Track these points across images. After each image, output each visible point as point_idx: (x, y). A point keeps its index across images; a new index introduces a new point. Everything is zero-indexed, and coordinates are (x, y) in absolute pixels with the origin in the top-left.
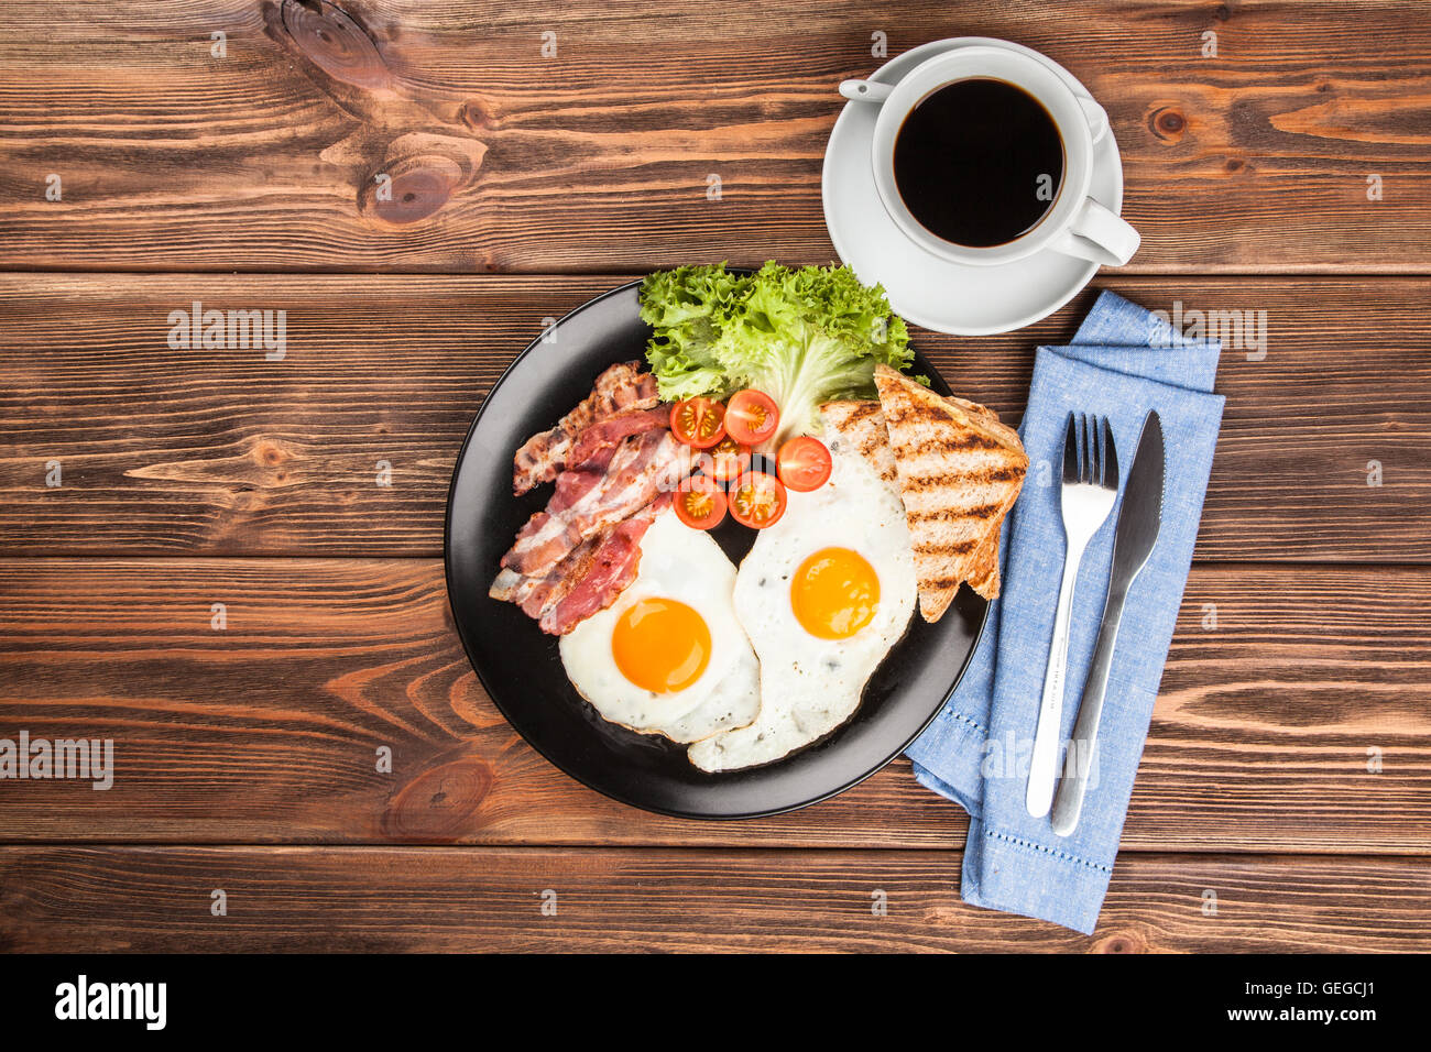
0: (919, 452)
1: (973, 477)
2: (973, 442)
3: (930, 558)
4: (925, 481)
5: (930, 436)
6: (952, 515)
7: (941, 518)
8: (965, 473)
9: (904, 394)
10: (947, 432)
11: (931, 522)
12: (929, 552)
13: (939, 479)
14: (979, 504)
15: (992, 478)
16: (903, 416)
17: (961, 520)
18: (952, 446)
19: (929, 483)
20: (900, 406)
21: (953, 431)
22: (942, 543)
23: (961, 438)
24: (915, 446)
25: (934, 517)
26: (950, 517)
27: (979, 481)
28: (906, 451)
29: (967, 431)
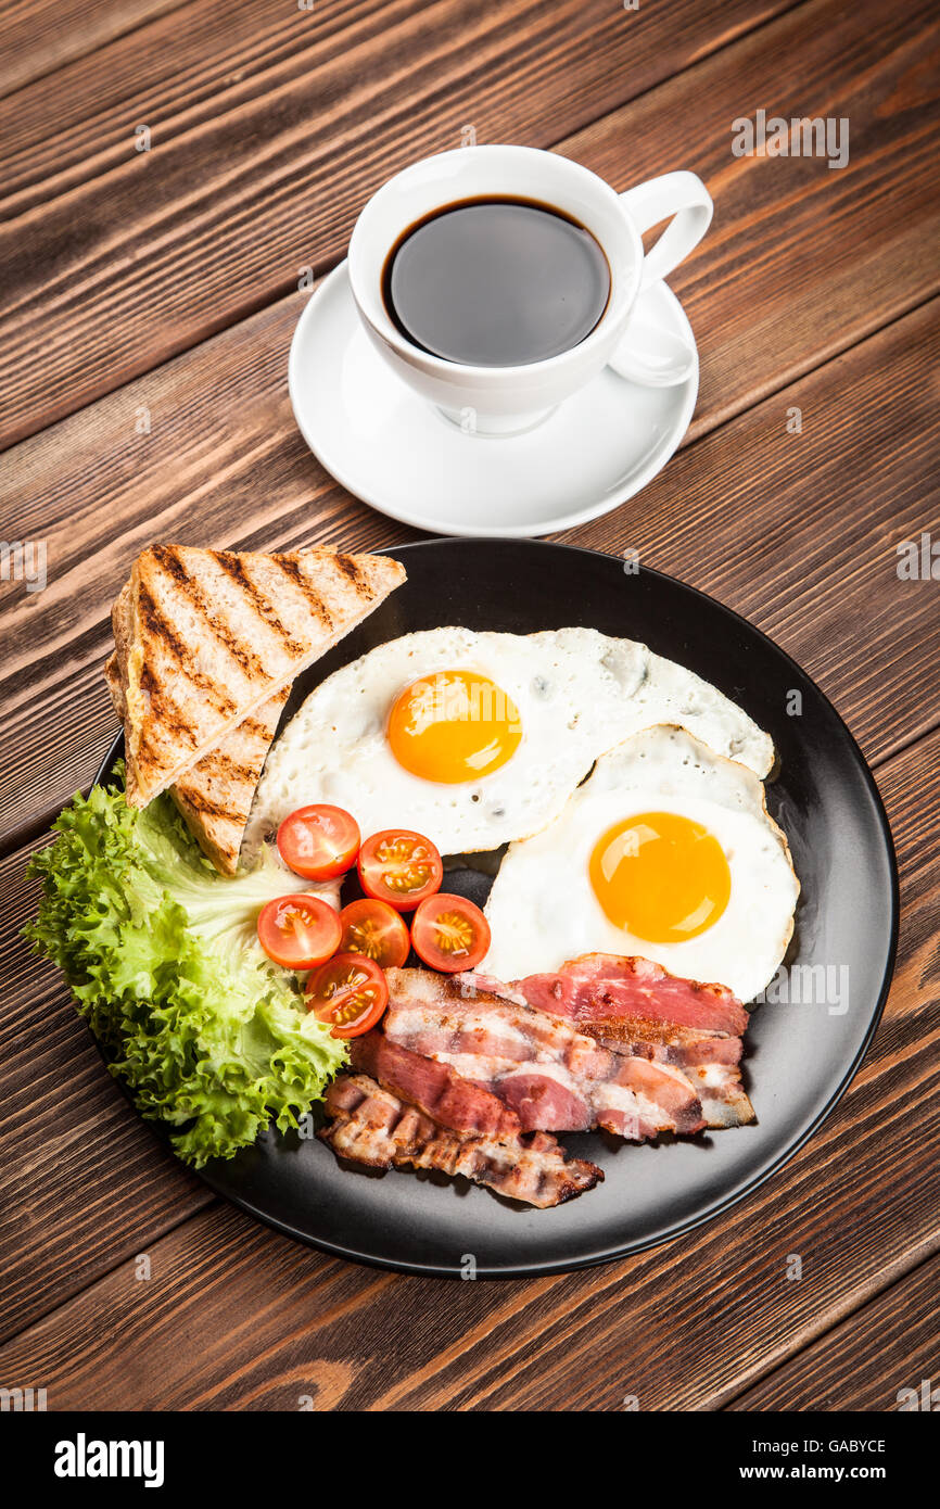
0: (210, 685)
1: (198, 602)
2: (158, 626)
3: (331, 605)
4: (241, 658)
5: (182, 681)
6: (262, 606)
7: (271, 616)
8: (200, 615)
9: (149, 739)
10: (163, 662)
11: (286, 625)
12: (323, 608)
13: (228, 643)
14: (227, 578)
15: (186, 580)
16: (180, 727)
17: (260, 590)
18: (178, 650)
19: (240, 653)
20: (167, 737)
21: (160, 654)
22: (304, 600)
23: (159, 643)
24: (209, 694)
25: (276, 624)
26: (266, 605)
27: (199, 594)
28: (220, 703)
29: (148, 638)
